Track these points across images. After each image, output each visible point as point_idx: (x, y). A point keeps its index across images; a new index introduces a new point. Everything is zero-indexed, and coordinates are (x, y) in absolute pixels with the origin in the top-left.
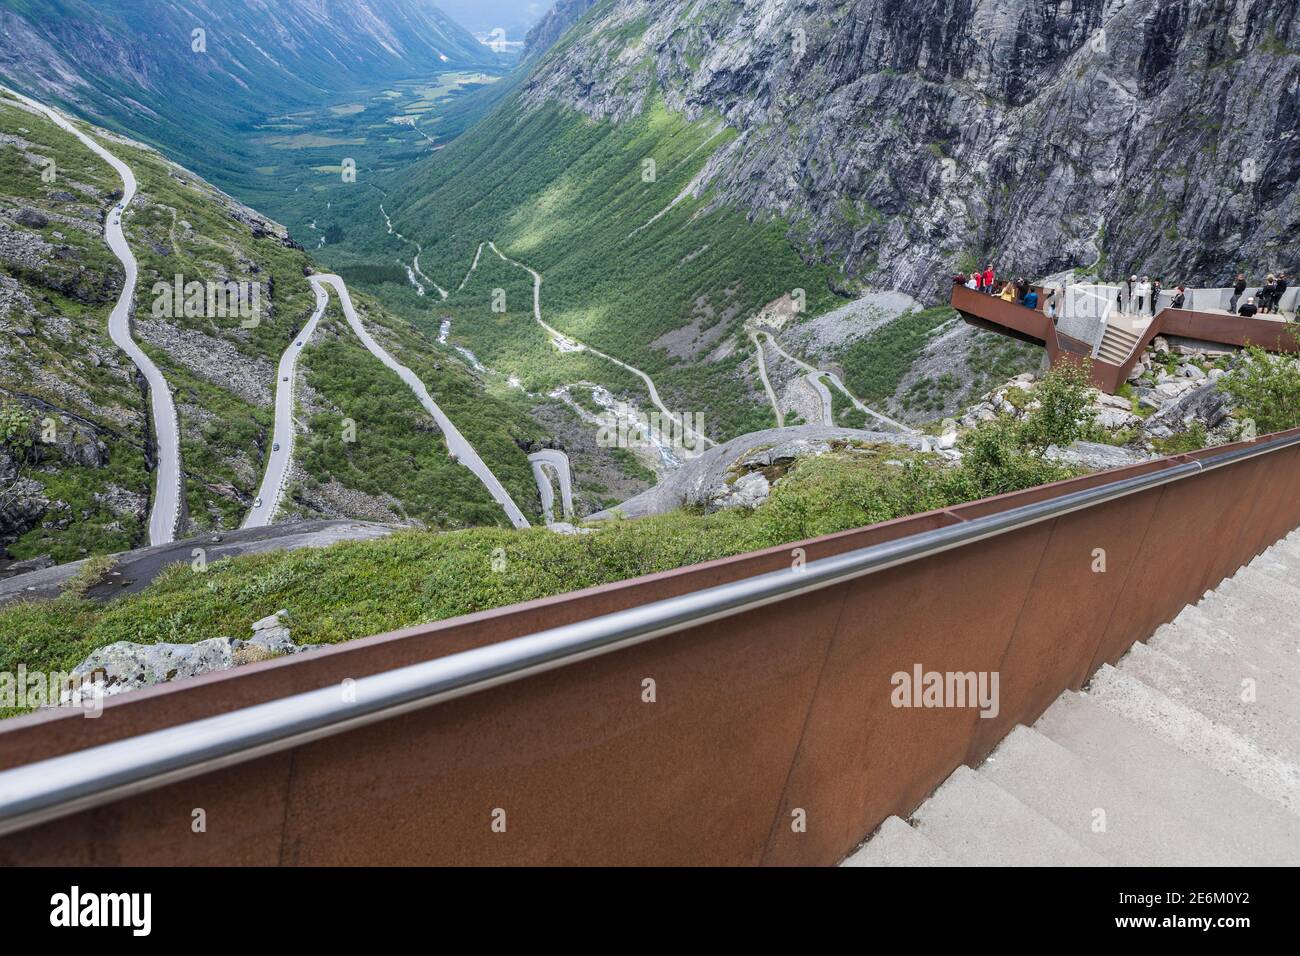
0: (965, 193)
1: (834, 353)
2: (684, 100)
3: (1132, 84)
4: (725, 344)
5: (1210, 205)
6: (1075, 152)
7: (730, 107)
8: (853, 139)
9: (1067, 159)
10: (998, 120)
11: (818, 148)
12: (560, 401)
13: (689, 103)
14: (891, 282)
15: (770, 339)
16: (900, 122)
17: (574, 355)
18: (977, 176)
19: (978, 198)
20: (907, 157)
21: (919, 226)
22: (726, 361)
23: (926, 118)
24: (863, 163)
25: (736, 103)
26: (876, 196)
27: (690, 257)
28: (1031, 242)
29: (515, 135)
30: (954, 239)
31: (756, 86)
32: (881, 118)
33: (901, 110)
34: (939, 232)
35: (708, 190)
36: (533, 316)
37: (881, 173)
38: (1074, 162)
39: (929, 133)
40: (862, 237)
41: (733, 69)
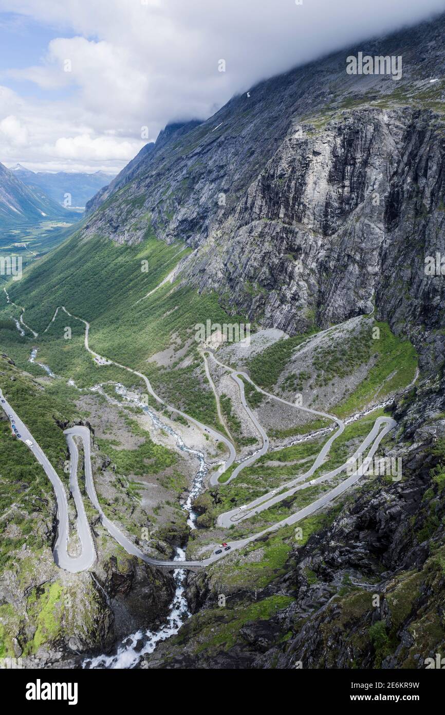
0: (306, 278)
1: (245, 362)
2: (165, 235)
3: (381, 225)
4: (187, 358)
5: (424, 283)
6: (358, 258)
7: (188, 237)
8: (250, 253)
9: (354, 261)
10: (320, 243)
11: (232, 257)
12: (97, 393)
13: (167, 236)
14: (272, 324)
15: (211, 355)
16: (272, 244)
17: (106, 367)
18: (311, 270)
19: (313, 281)
20: (276, 261)
21: (284, 296)
22: (188, 367)
24: (255, 264)
25: (191, 236)
26: (262, 280)
27: (168, 313)
28: (340, 302)
29: (78, 251)
30: (302, 301)
31: (201, 227)
32: (263, 242)
33: (273, 238)
34: (295, 298)
35: (178, 278)
36: (84, 346)
37: (264, 269)
39: (287, 249)
40: (256, 301)
41: (189, 219)
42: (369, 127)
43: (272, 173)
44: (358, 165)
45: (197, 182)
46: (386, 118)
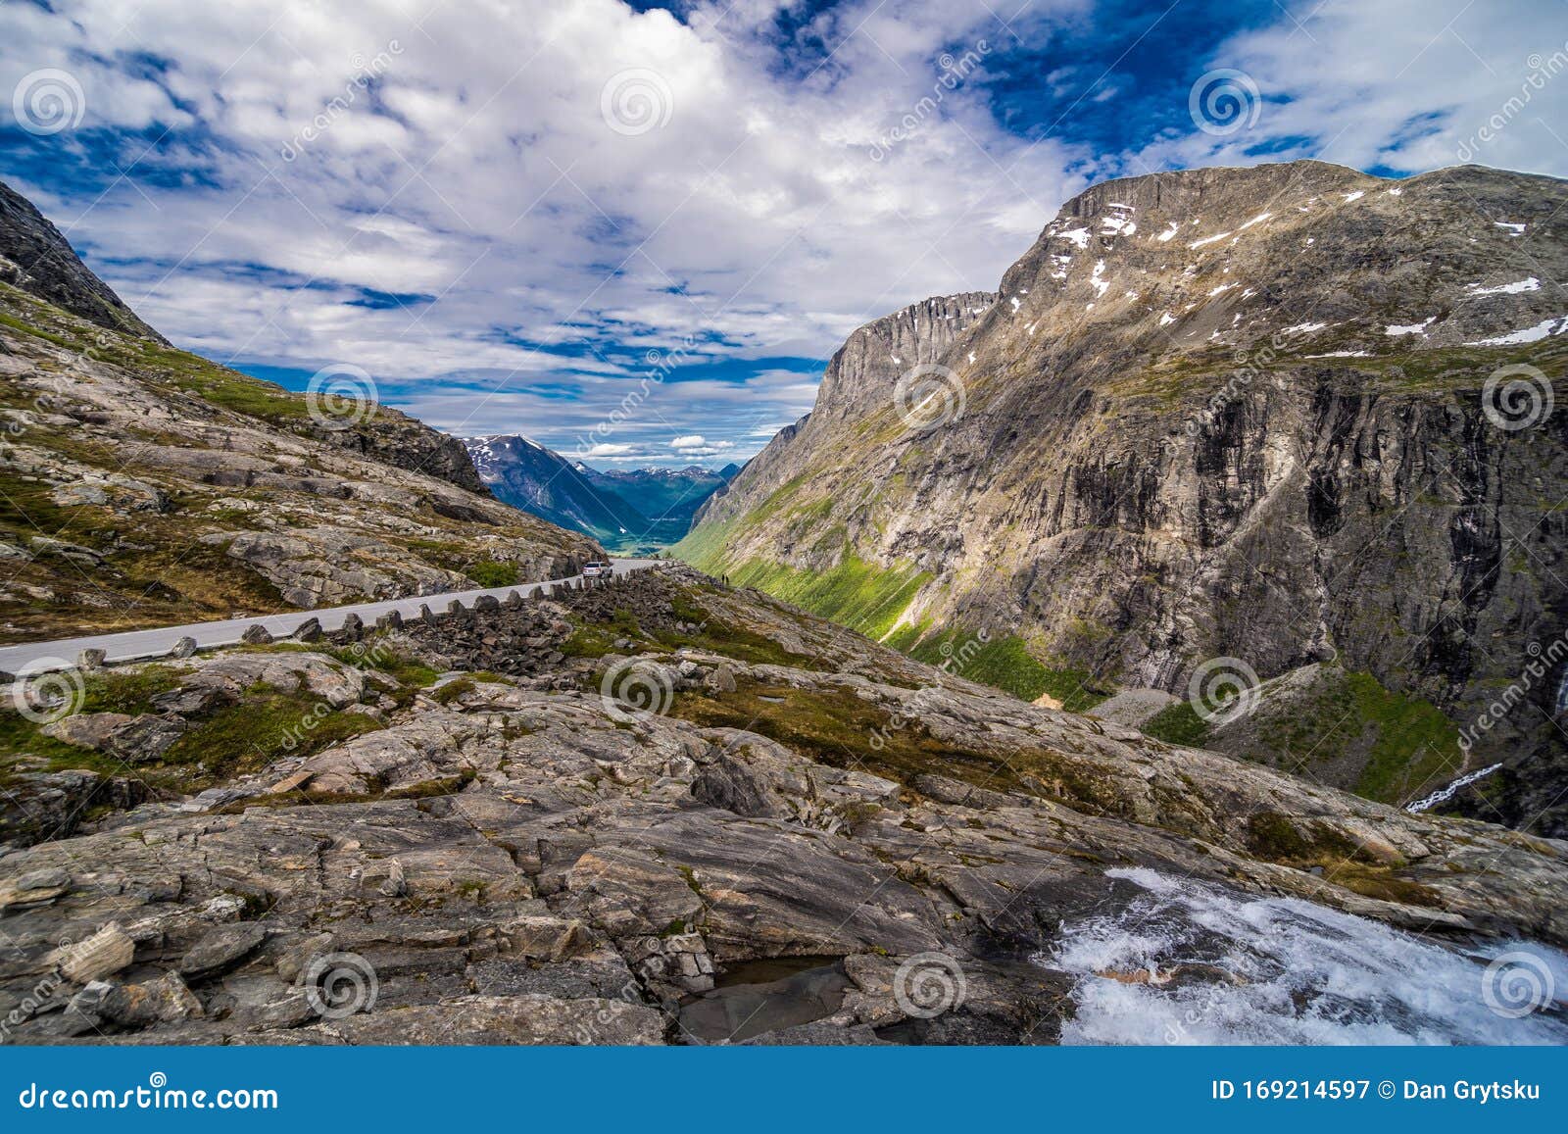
0: (1188, 610)
3: (1308, 529)
5: (1426, 609)
6: (1283, 576)
8: (1069, 575)
9: (1277, 582)
10: (1198, 557)
14: (1142, 681)
16: (1112, 561)
18: (1196, 598)
19: (1203, 613)
20: (1126, 586)
21: (1155, 637)
23: (1136, 557)
24: (1085, 592)
26: (1104, 616)
28: (1267, 644)
30: (1189, 645)
32: (1092, 560)
33: (1110, 554)
34: (1174, 641)
35: (925, 617)
37: (1104, 598)
38: (1284, 583)
39: (1141, 568)
40: (1102, 647)
41: (919, 531)
42: (1257, 396)
43: (1092, 462)
44: (1247, 447)
45: (921, 479)
46: (1281, 383)
